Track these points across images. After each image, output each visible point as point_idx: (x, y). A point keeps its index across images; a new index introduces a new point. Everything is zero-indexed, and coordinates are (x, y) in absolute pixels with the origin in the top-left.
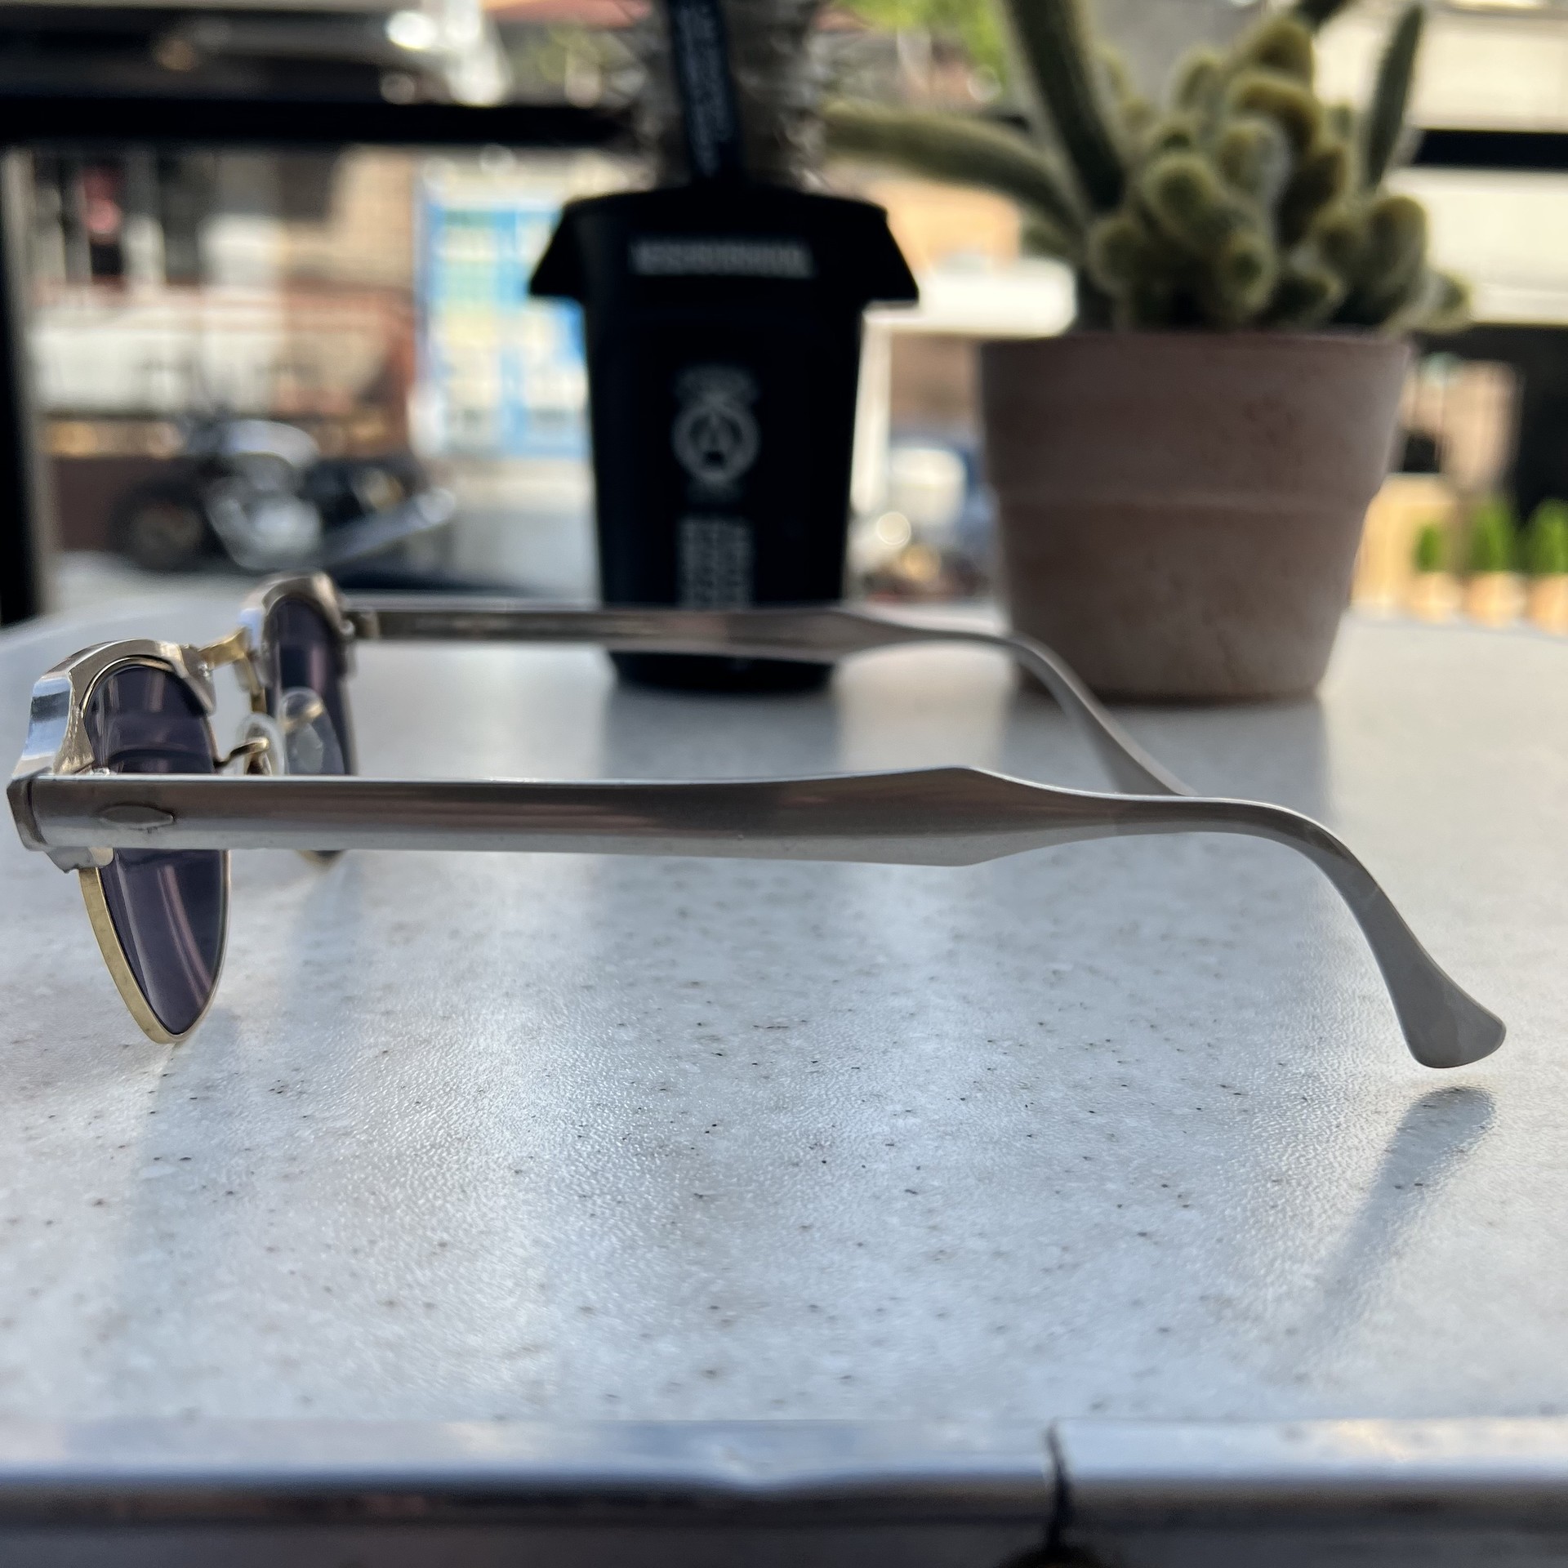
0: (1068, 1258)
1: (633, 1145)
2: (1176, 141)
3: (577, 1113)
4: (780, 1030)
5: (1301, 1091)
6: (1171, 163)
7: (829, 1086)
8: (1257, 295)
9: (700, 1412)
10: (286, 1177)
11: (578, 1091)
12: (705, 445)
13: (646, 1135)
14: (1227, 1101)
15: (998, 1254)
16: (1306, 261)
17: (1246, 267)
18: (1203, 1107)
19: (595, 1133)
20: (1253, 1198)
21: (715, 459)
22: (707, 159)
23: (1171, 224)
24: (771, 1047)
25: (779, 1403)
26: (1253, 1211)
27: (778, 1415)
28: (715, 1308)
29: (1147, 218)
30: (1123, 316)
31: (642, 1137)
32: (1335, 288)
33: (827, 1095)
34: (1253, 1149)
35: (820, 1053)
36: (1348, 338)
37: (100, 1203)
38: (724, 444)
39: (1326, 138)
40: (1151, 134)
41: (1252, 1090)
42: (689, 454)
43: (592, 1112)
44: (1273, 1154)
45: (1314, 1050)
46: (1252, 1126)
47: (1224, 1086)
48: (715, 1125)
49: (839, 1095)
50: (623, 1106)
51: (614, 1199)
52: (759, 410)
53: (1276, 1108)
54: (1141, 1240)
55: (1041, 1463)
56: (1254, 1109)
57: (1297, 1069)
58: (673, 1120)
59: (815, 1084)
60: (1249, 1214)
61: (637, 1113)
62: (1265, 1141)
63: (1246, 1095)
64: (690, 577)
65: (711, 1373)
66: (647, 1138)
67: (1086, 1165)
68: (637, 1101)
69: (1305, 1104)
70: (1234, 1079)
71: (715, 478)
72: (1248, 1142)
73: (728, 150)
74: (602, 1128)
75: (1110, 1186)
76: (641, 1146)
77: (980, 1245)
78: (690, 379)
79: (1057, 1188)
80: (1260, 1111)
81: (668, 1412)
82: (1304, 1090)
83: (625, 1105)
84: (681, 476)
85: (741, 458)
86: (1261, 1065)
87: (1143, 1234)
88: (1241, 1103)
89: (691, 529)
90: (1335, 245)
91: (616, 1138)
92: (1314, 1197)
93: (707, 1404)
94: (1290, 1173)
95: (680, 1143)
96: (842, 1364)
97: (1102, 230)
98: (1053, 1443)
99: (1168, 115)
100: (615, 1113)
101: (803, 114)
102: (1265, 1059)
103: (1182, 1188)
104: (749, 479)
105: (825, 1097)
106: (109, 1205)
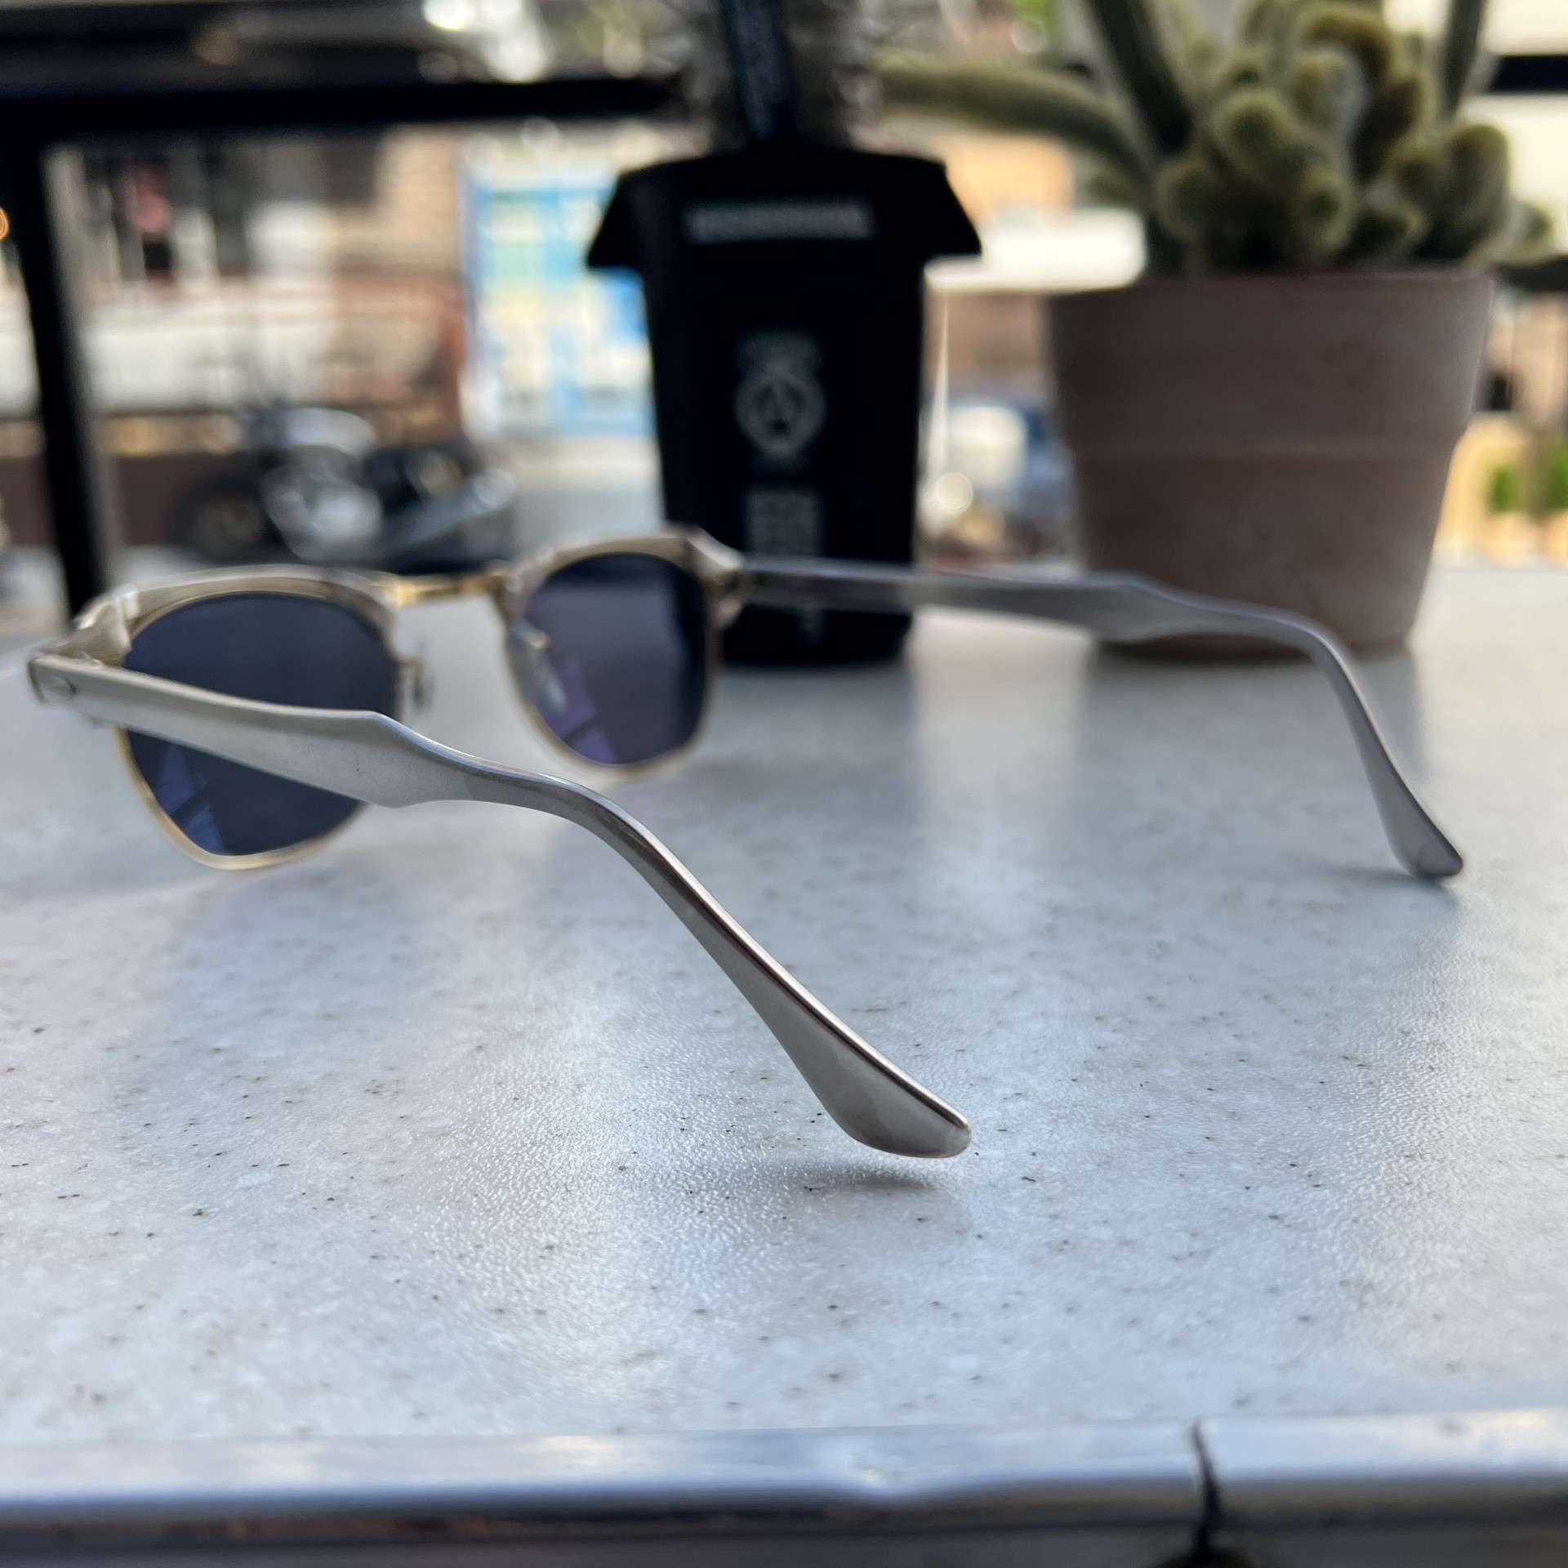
0: (1198, 1245)
1: (737, 1137)
2: (1246, 77)
3: (678, 1105)
4: (879, 1012)
5: (1428, 1060)
6: (1242, 101)
7: (934, 1070)
8: (1335, 233)
9: (826, 1418)
10: (386, 1181)
11: (678, 1082)
12: (770, 414)
13: (750, 1126)
14: (1351, 1073)
15: (1125, 1243)
16: (1384, 196)
17: (1323, 205)
18: (1326, 1080)
19: (698, 1126)
20: (1387, 1175)
21: (779, 427)
22: (761, 120)
23: (1244, 164)
24: (872, 1031)
25: (908, 1407)
26: (1389, 1188)
27: (907, 1420)
28: (833, 1307)
29: (1218, 160)
30: (1195, 261)
31: (747, 1130)
32: (1415, 222)
33: (933, 1080)
34: (1382, 1123)
35: (922, 1035)
36: (1431, 275)
37: (199, 1213)
38: (788, 415)
39: (1401, 66)
40: (1217, 72)
41: (1376, 1060)
42: (753, 423)
43: (694, 1104)
44: (1403, 1128)
45: (1437, 1016)
46: (1379, 1099)
47: (1347, 1058)
48: (819, 1114)
49: (946, 1079)
50: (724, 1097)
51: (722, 1194)
52: (826, 375)
53: (1402, 1078)
54: (1273, 1223)
55: (1185, 1462)
56: (1379, 1081)
57: (1421, 1037)
58: (776, 1110)
59: (920, 1069)
60: (1383, 1193)
61: (739, 1103)
62: (1394, 1114)
63: (1369, 1067)
65: (834, 1377)
66: (752, 1129)
67: (1209, 1146)
68: (738, 1091)
69: (1433, 1073)
70: (1356, 1049)
71: (781, 448)
72: (1376, 1115)
73: (784, 110)
74: (705, 1119)
75: (1236, 1167)
76: (745, 1137)
77: (1105, 1233)
79: (1181, 1170)
80: (1386, 1083)
81: (789, 1417)
82: (1431, 1059)
83: (727, 1096)
85: (806, 424)
86: (1383, 1034)
87: (1274, 1217)
88: (1365, 1076)
89: (758, 501)
90: (1414, 178)
91: (720, 1130)
92: (1450, 1173)
93: (831, 1409)
94: (1423, 1146)
95: (785, 1133)
96: (970, 1363)
97: (1171, 174)
98: (1198, 1442)
99: (1233, 51)
100: (717, 1104)
101: (858, 70)
102: (1386, 1028)
103: (1311, 1168)
104: (816, 448)
105: (931, 1082)
106: (208, 1215)
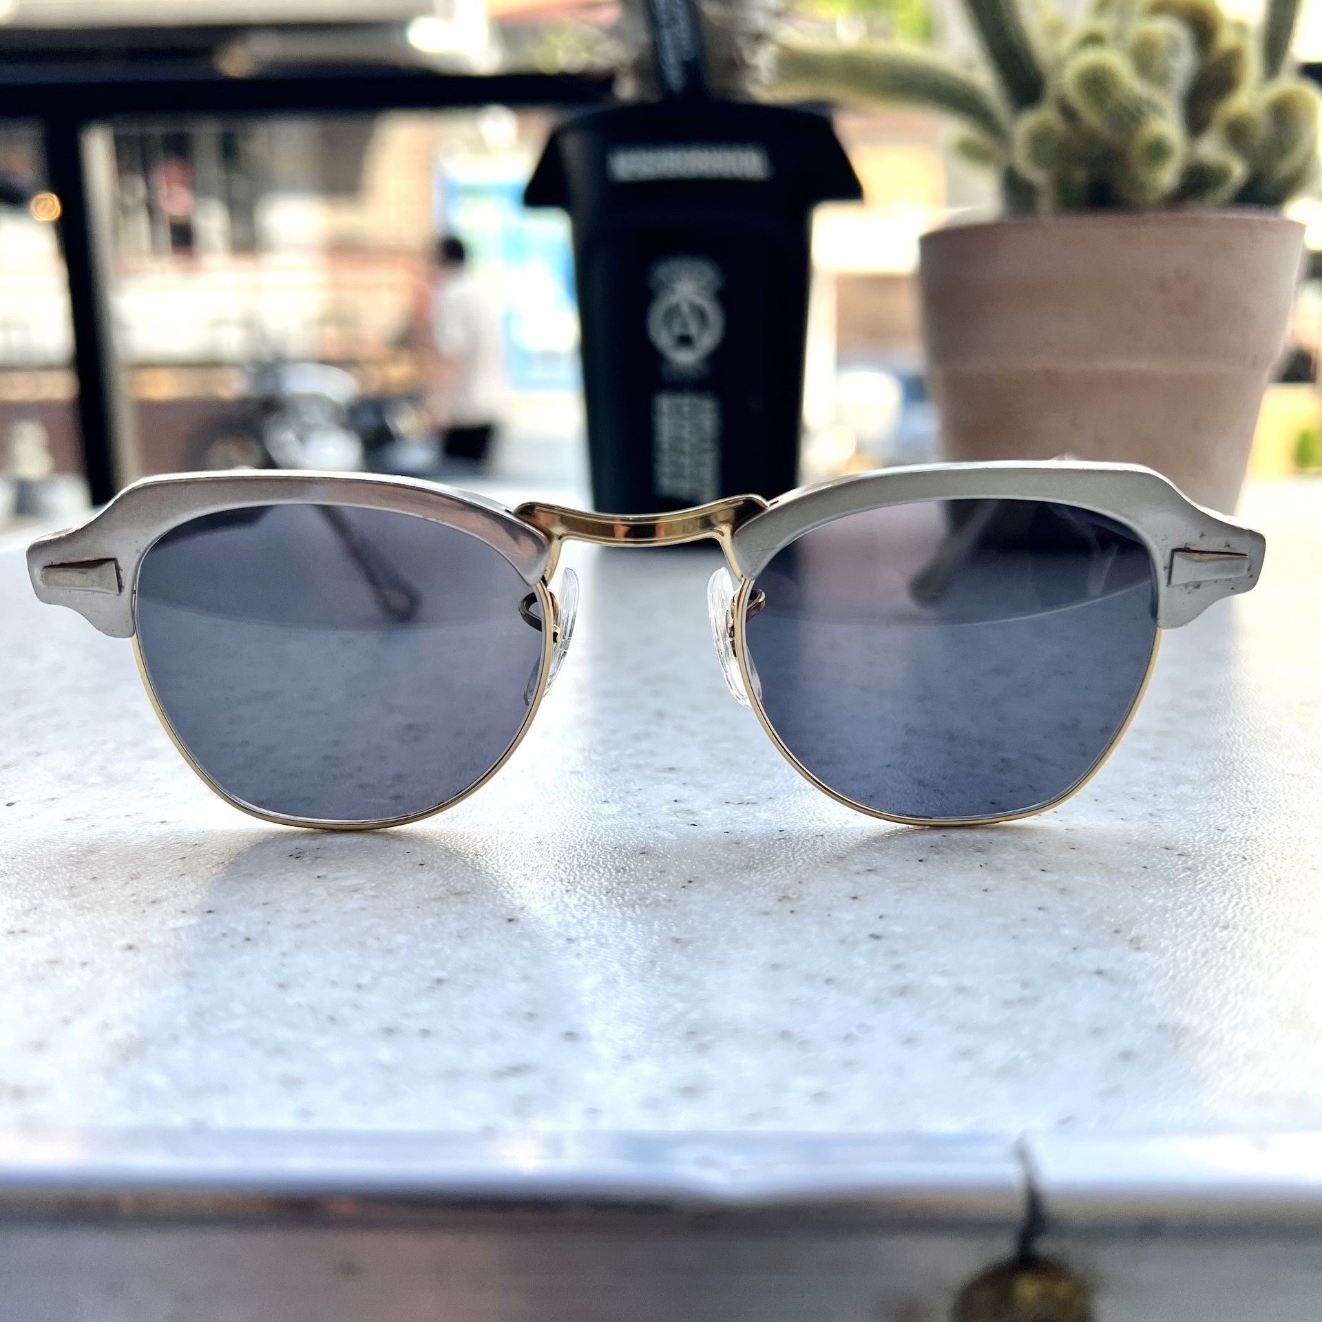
0: (1028, 993)
1: (616, 898)
2: (1093, 39)
3: (565, 872)
4: (750, 805)
5: (1241, 852)
6: (1090, 57)
7: (795, 850)
8: (1167, 177)
9: (678, 1124)
10: (299, 926)
11: (567, 854)
12: (677, 329)
13: (627, 890)
14: (1171, 860)
15: (961, 990)
16: (1211, 149)
17: (1158, 151)
18: (1149, 866)
19: (581, 889)
20: (1202, 941)
21: (685, 341)
22: (675, 77)
23: (1091, 117)
24: (742, 819)
25: (754, 1117)
26: (1204, 954)
27: (754, 1128)
28: (692, 1033)
29: (1068, 112)
30: (1045, 203)
31: (624, 892)
32: (1238, 170)
33: (794, 857)
34: (1199, 901)
35: (786, 823)
36: (1252, 216)
37: (130, 948)
38: (693, 330)
39: (1226, 39)
40: (1066, 42)
41: (1194, 851)
42: (663, 338)
43: (579, 871)
44: (1218, 904)
45: (1250, 818)
46: (1196, 881)
47: (1167, 849)
48: (690, 882)
49: (805, 857)
50: (606, 866)
51: (598, 942)
52: (724, 297)
53: (1218, 866)
54: (1096, 978)
55: (1010, 1173)
56: (1197, 867)
57: (1235, 833)
58: (652, 877)
59: (783, 849)
60: (1199, 955)
61: (620, 872)
62: (1209, 894)
63: (1188, 856)
64: (666, 446)
65: (689, 1091)
66: (629, 892)
67: (1041, 914)
68: (620, 862)
69: (1245, 862)
70: (1177, 843)
71: (685, 359)
72: (1194, 894)
73: (694, 69)
74: (588, 884)
75: (1066, 932)
76: (622, 897)
77: (942, 982)
78: (663, 271)
79: (1014, 934)
80: (1203, 869)
81: (647, 1124)
82: (1244, 851)
83: (609, 866)
84: (656, 357)
85: (708, 340)
86: (1201, 831)
87: (1099, 973)
88: (1185, 862)
89: (665, 404)
90: (1237, 133)
91: (601, 893)
92: (1260, 940)
93: (683, 1119)
94: (1236, 920)
95: (658, 896)
96: (814, 1083)
97: (1025, 125)
98: (1022, 1154)
99: (1080, 19)
100: (599, 872)
101: (759, 37)
102: (1204, 826)
103: (1133, 934)
104: (715, 358)
105: (792, 859)
106: (138, 949)
